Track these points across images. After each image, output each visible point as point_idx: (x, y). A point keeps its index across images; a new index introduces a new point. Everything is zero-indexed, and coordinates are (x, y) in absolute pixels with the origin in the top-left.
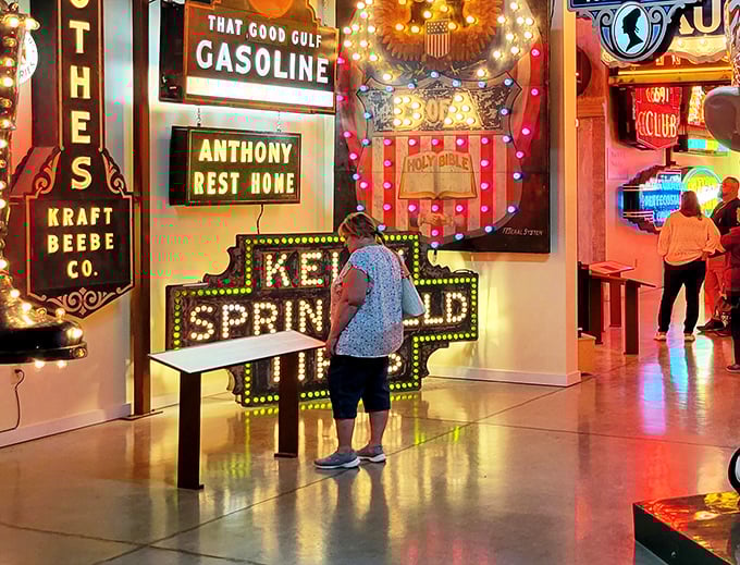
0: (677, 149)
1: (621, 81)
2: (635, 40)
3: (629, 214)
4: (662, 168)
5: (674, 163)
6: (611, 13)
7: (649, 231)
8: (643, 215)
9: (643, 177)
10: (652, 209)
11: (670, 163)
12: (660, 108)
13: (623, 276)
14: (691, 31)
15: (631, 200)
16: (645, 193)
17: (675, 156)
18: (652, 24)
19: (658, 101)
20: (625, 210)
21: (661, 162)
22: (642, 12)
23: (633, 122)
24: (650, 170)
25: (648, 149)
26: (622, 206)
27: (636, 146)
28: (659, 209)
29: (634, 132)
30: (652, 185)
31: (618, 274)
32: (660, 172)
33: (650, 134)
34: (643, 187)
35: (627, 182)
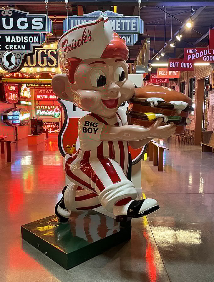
0: (17, 104)
1: (3, 81)
2: (11, 64)
3: (5, 121)
4: (14, 109)
5: (17, 107)
6: (2, 54)
7: (10, 126)
8: (8, 121)
9: (9, 111)
10: (11, 120)
11: (15, 107)
12: (13, 92)
13: (5, 140)
14: (27, 65)
15: (5, 117)
16: (9, 116)
17: (17, 106)
18: (17, 59)
19: (12, 90)
20: (4, 120)
21: (13, 106)
22: (13, 54)
23: (5, 96)
24: (10, 109)
25: (10, 103)
26: (2, 119)
27: (6, 102)
28: (13, 120)
29: (5, 98)
30: (11, 113)
31: (3, 139)
32: (13, 110)
33: (10, 99)
34: (8, 114)
35: (3, 112)
